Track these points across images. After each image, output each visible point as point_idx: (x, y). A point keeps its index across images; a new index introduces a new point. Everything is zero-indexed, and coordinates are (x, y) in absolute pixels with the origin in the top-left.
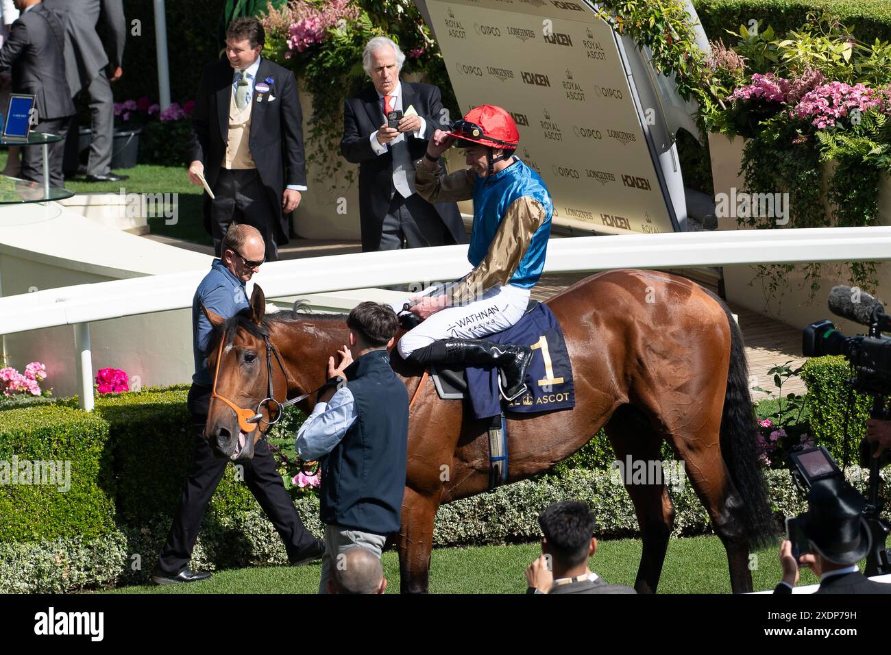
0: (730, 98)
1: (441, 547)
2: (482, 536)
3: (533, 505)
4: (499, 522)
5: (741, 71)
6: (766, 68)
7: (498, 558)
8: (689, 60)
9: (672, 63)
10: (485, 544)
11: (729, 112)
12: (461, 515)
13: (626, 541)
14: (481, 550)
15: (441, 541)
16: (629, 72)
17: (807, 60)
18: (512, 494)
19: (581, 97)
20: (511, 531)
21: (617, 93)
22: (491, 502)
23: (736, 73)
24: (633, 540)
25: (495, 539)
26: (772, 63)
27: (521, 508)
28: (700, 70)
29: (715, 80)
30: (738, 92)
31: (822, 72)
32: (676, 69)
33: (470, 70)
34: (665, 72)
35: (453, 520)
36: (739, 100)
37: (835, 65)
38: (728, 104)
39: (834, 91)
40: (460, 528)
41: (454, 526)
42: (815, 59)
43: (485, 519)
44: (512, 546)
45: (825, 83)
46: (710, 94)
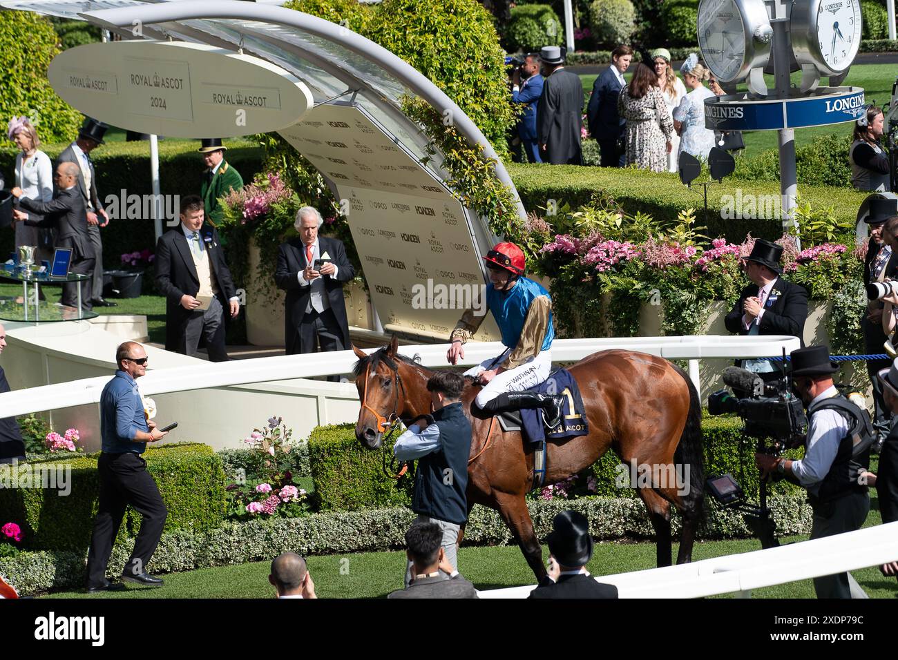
0: (540, 251)
1: (346, 552)
2: (374, 545)
3: (408, 524)
4: (386, 535)
5: (548, 233)
6: (565, 231)
7: (385, 560)
8: (513, 226)
9: (502, 227)
10: (376, 550)
11: (540, 261)
12: (360, 531)
13: (470, 548)
14: (373, 554)
15: (346, 550)
16: (473, 234)
17: (592, 226)
18: (394, 516)
19: (441, 250)
20: (394, 542)
21: (465, 248)
22: (380, 522)
23: (545, 234)
24: (475, 547)
25: (383, 547)
26: (568, 228)
27: (400, 526)
28: (520, 232)
29: (531, 239)
30: (546, 247)
31: (602, 234)
32: (504, 231)
33: (366, 232)
34: (497, 234)
35: (354, 534)
36: (547, 252)
37: (610, 228)
38: (539, 255)
39: (610, 246)
40: (359, 540)
41: (355, 538)
42: (597, 225)
43: (376, 534)
44: (394, 552)
45: (604, 241)
46: (527, 248)
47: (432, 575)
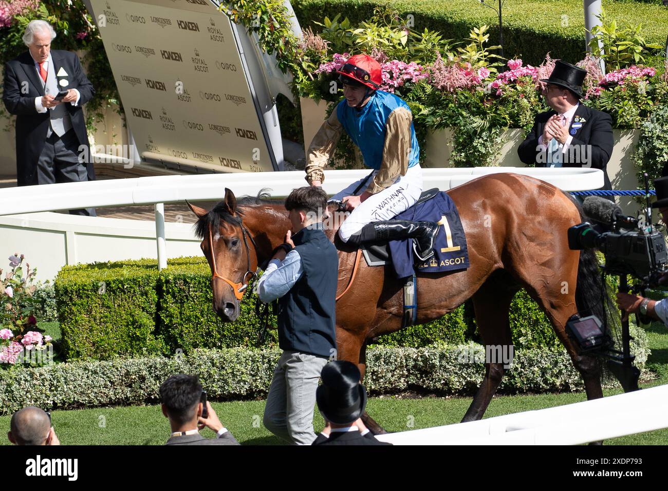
0: (316, 72)
1: (96, 407)
2: (127, 398)
3: (166, 375)
4: (140, 388)
5: (325, 51)
6: (344, 49)
7: (139, 415)
8: (287, 43)
9: (274, 45)
10: (129, 404)
11: (316, 82)
12: (112, 383)
13: (235, 403)
14: (126, 409)
15: (96, 403)
16: (242, 51)
17: (374, 44)
18: (151, 367)
19: (206, 69)
20: (150, 395)
21: (232, 67)
22: (135, 373)
23: (322, 53)
24: (241, 402)
25: (137, 401)
26: (348, 46)
27: (157, 378)
28: (294, 51)
29: (306, 58)
30: (322, 67)
31: (385, 53)
32: (276, 49)
33: (122, 48)
34: (268, 52)
35: (106, 386)
36: (324, 73)
37: (394, 47)
38: (315, 76)
39: (394, 67)
40: (111, 393)
41: (106, 391)
42: (380, 43)
43: (130, 386)
44: (150, 406)
45: (387, 61)
46: (302, 68)
47: (188, 433)
